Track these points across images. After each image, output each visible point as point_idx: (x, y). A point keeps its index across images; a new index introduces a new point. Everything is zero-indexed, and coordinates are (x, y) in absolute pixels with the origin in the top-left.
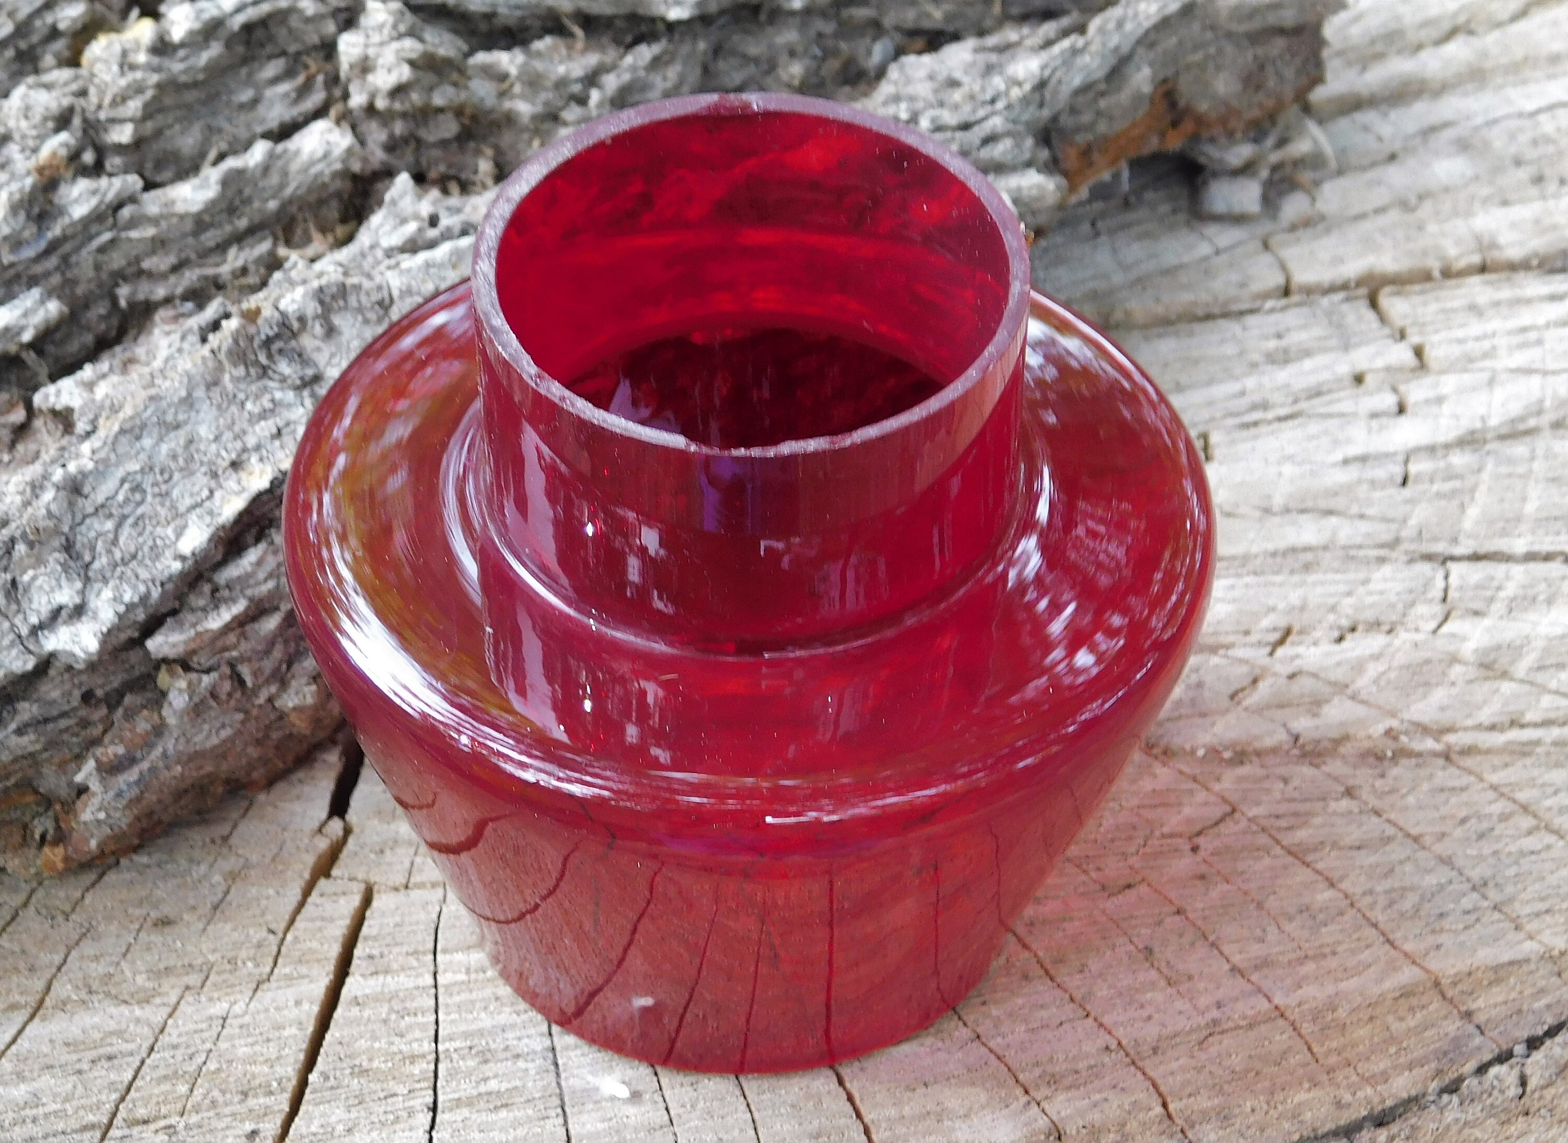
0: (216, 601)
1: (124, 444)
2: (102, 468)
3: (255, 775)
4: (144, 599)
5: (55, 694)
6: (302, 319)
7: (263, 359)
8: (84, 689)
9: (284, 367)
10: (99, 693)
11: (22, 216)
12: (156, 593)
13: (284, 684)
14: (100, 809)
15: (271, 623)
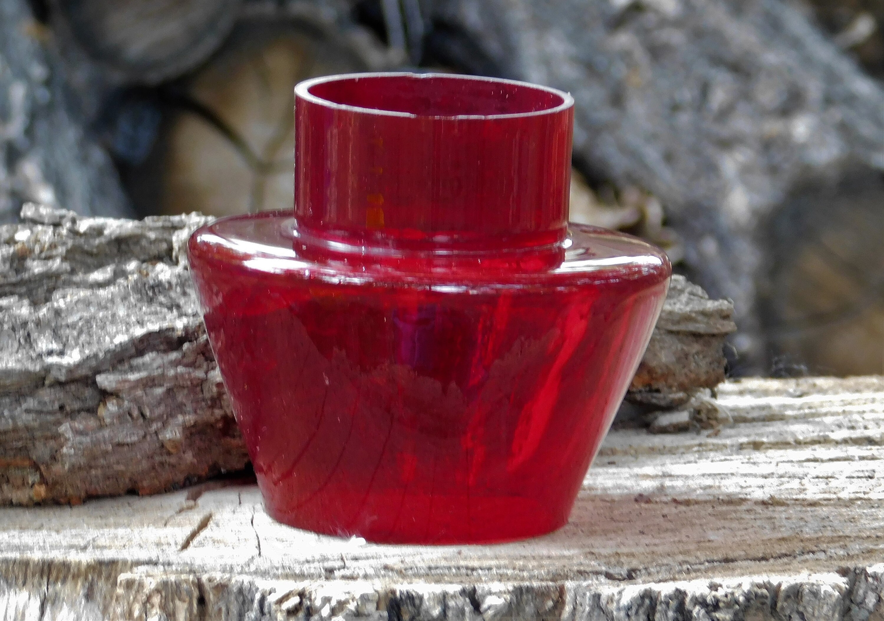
0: (132, 369)
1: (80, 306)
2: (70, 311)
3: (145, 484)
4: (96, 356)
5: (46, 399)
6: (170, 283)
7: (150, 294)
8: (61, 403)
9: (162, 299)
10: (68, 408)
11: (8, 265)
12: (101, 355)
13: (165, 424)
14: (71, 448)
15: (159, 391)
